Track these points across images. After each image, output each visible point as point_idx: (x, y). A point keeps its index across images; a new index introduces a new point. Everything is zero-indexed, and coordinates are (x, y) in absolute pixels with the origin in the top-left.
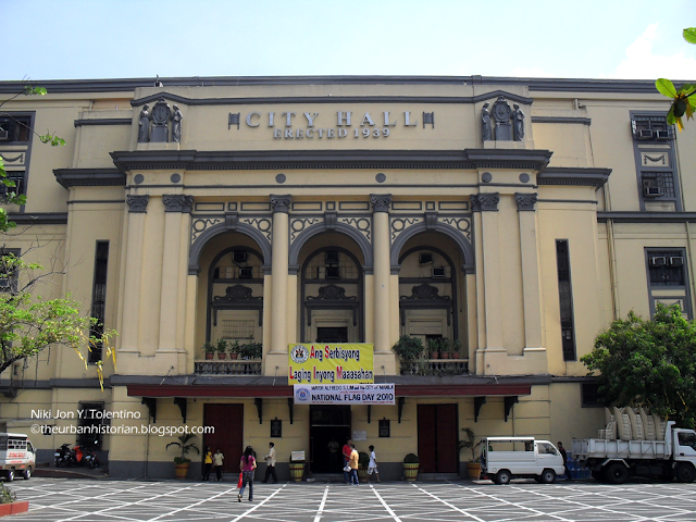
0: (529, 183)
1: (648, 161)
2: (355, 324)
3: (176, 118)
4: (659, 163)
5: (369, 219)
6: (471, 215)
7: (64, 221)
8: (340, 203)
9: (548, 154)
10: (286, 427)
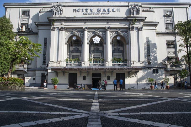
0: (141, 24)
1: (167, 21)
2: (102, 56)
3: (62, 10)
4: (170, 21)
5: (105, 32)
6: (128, 32)
7: (37, 34)
8: (99, 29)
9: (145, 18)
10: (87, 78)
